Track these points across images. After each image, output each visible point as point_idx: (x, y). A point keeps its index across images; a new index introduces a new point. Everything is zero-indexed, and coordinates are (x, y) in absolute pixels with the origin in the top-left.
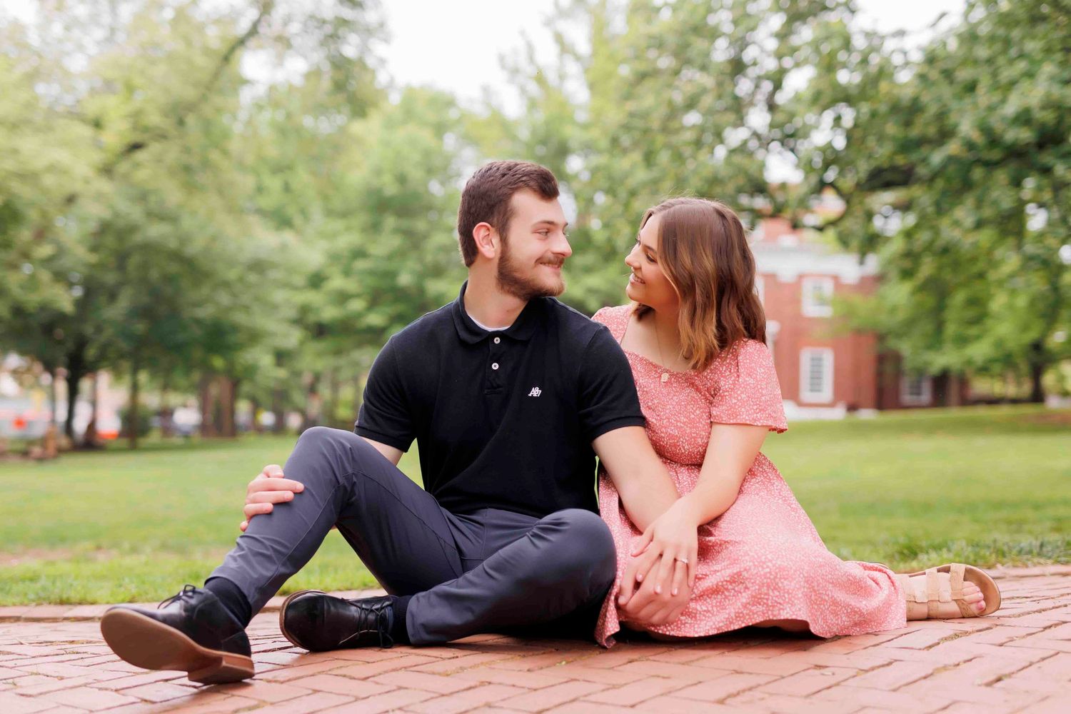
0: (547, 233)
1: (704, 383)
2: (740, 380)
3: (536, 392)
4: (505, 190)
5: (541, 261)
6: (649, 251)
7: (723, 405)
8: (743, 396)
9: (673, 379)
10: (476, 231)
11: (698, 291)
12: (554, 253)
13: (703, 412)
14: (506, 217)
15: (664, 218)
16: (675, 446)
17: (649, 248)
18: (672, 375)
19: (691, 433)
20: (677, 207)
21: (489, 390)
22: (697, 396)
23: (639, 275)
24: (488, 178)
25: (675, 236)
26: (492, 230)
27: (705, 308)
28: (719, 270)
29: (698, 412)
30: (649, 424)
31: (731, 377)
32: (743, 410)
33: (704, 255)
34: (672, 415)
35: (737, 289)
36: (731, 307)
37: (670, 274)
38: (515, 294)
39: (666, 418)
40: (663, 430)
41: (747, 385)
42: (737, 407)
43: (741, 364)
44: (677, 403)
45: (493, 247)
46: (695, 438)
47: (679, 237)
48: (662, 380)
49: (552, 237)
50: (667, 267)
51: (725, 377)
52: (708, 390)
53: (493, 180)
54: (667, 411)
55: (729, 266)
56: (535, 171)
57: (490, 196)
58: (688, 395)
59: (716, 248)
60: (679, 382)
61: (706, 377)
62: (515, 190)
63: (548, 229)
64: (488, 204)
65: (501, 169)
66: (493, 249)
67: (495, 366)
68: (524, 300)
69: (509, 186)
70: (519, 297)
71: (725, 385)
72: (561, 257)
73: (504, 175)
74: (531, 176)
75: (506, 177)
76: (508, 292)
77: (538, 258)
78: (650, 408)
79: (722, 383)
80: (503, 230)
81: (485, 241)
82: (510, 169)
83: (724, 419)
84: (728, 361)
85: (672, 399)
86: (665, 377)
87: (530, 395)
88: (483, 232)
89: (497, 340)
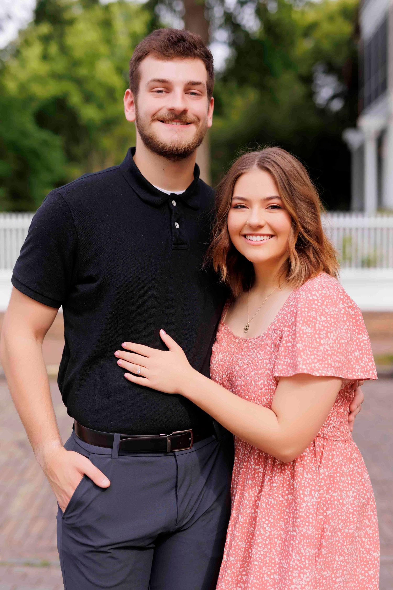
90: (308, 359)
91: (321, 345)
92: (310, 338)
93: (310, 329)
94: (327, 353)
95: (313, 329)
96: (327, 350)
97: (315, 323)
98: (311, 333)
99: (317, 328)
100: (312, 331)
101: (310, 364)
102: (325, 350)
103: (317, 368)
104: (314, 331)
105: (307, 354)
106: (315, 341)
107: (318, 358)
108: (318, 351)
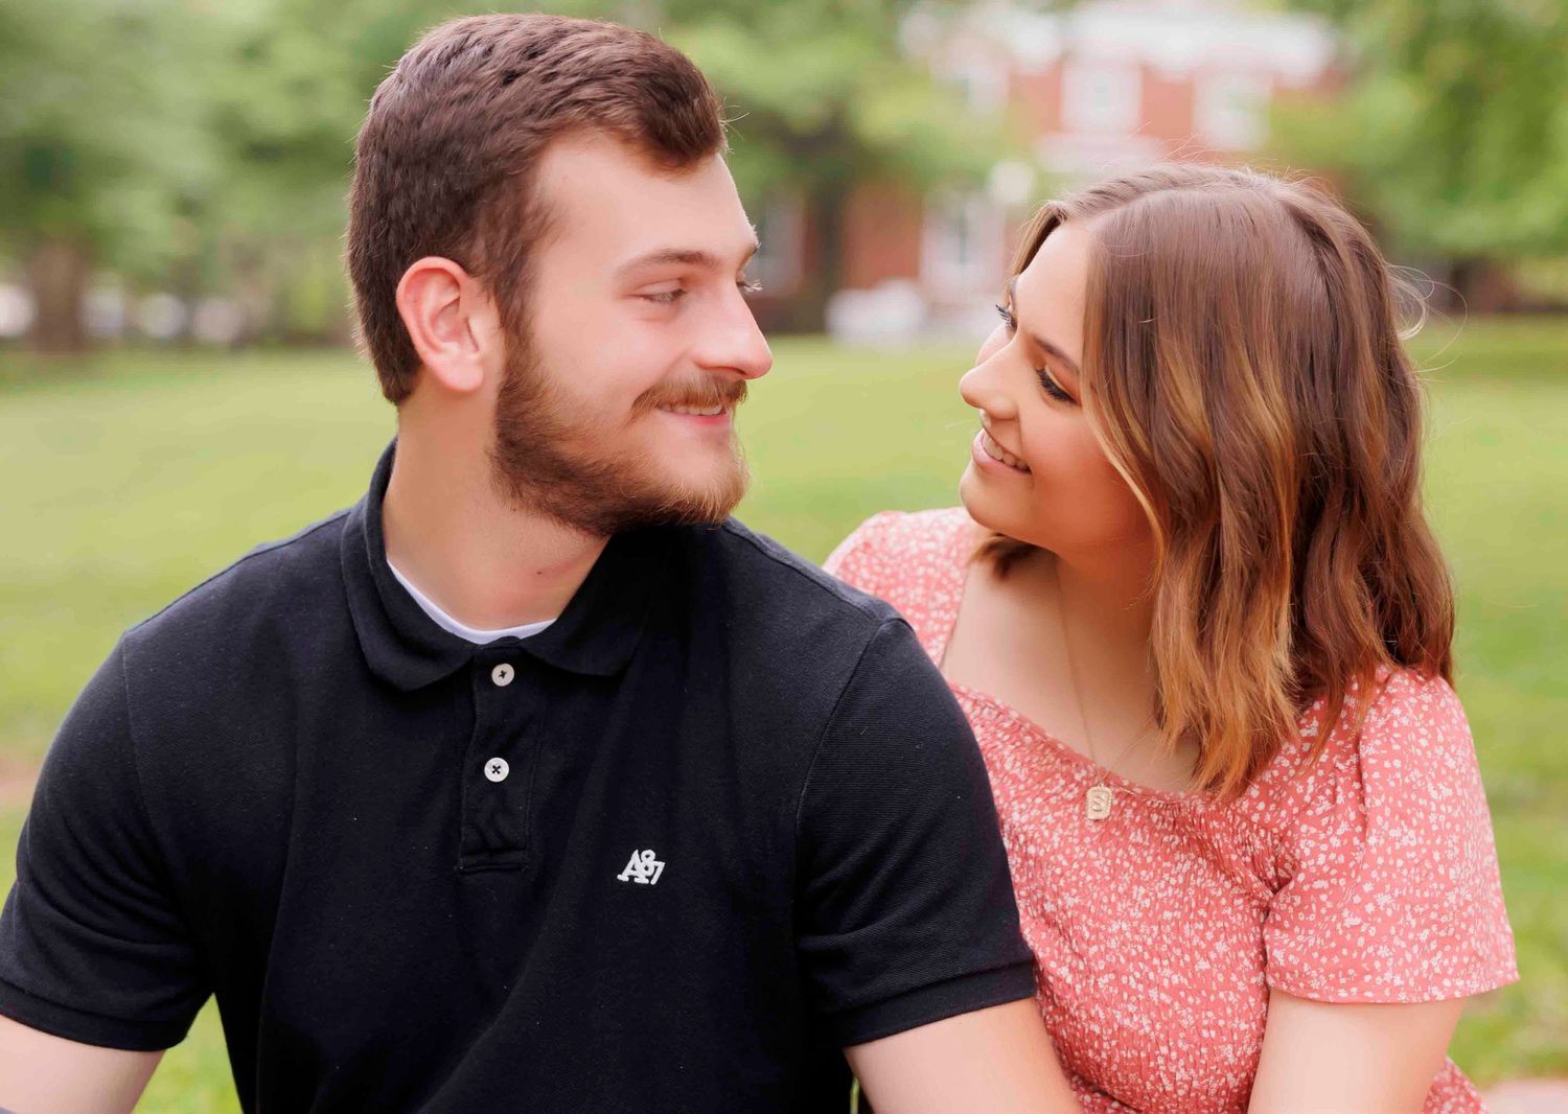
0: (677, 294)
1: (1239, 838)
2: (1372, 840)
3: (644, 867)
4: (513, 136)
5: (654, 399)
6: (1048, 358)
7: (1306, 925)
8: (1383, 899)
9: (1129, 813)
10: (408, 287)
11: (1228, 519)
12: (703, 366)
13: (1240, 945)
14: (519, 237)
15: (1109, 238)
16: (1140, 1068)
17: (1050, 350)
18: (1124, 796)
19: (1198, 1027)
20: (1156, 199)
21: (473, 860)
22: (1217, 888)
23: (1010, 442)
24: (447, 87)
25: (1150, 310)
26: (471, 285)
27: (1254, 580)
28: (1305, 436)
29: (1221, 947)
30: (1044, 982)
31: (1336, 825)
32: (1383, 951)
33: (1253, 382)
34: (1129, 958)
35: (1363, 501)
36: (1340, 567)
37: (1129, 453)
38: (561, 515)
39: (1109, 969)
40: (1097, 1010)
41: (1395, 855)
42: (1361, 941)
43: (1372, 776)
44: (1146, 911)
45: (476, 347)
46: (1209, 1043)
47: (1162, 312)
48: (1092, 816)
49: (696, 307)
50: (1115, 427)
51: (1315, 821)
52: (1255, 864)
53: (466, 97)
54: (1113, 944)
55: (1339, 424)
56: (629, 61)
57: (457, 158)
58: (1185, 886)
59: (1295, 355)
60: (1152, 830)
61: (1247, 818)
62: (548, 136)
63: (682, 280)
64: (449, 189)
65: (499, 51)
66: (473, 357)
67: (497, 770)
68: (600, 531)
69: (529, 122)
70: (581, 524)
71: (1315, 852)
72: (732, 377)
73: (509, 77)
74: (616, 81)
75: (517, 84)
76: (539, 505)
77: (642, 389)
78: (1050, 922)
79: (1305, 847)
80: (513, 284)
81: (443, 327)
82: (532, 52)
83: (1315, 984)
84: (1324, 758)
85: (1128, 894)
86: (1101, 801)
87: (623, 877)
88: (434, 296)
89: (504, 675)
90: (1410, 944)
91: (1450, 888)
92: (1416, 866)
93: (1412, 833)
94: (1465, 914)
95: (1422, 832)
96: (1467, 903)
97: (1427, 812)
98: (1418, 848)
99: (1435, 828)
100: (1421, 840)
101: (1415, 964)
102: (1462, 904)
103: (1438, 970)
104: (1425, 838)
105: (1408, 929)
106: (1432, 876)
107: (1442, 934)
108: (1441, 912)
